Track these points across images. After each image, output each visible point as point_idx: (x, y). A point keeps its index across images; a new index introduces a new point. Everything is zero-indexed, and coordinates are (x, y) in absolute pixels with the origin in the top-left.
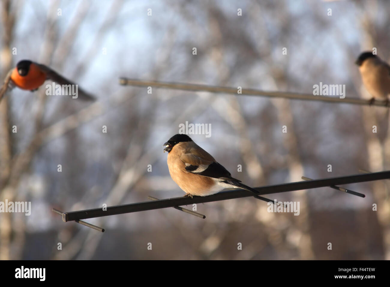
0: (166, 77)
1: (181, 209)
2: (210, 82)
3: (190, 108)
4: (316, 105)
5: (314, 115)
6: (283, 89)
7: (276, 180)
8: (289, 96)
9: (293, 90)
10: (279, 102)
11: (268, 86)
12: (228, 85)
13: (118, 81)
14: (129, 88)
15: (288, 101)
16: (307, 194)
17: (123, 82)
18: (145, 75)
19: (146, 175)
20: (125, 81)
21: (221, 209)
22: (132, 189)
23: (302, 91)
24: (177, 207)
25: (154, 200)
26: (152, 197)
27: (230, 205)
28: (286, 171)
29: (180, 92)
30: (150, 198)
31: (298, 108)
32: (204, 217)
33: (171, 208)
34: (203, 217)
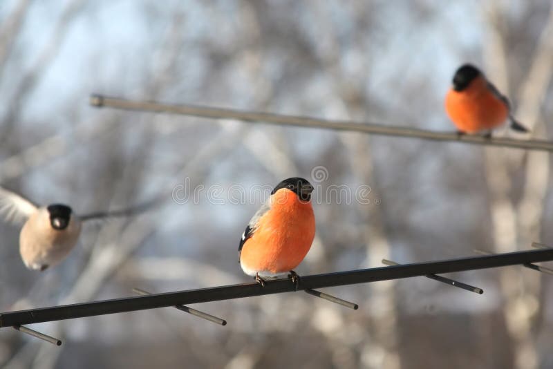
0: (169, 96)
1: (186, 309)
2: (241, 105)
3: (207, 148)
4: (411, 144)
5: (409, 161)
6: (359, 118)
7: (346, 265)
8: (370, 130)
9: (374, 120)
10: (351, 139)
11: (335, 112)
12: (270, 110)
13: (87, 100)
14: (107, 112)
15: (367, 137)
16: (395, 288)
17: (96, 101)
18: (135, 93)
19: (134, 254)
20: (100, 101)
21: (255, 310)
22: (110, 277)
23: (388, 122)
24: (180, 305)
25: (143, 294)
26: (139, 290)
27: (270, 303)
28: (362, 250)
29: (191, 120)
30: (137, 292)
31: (383, 150)
32: (224, 323)
33: (171, 307)
34: (222, 322)
